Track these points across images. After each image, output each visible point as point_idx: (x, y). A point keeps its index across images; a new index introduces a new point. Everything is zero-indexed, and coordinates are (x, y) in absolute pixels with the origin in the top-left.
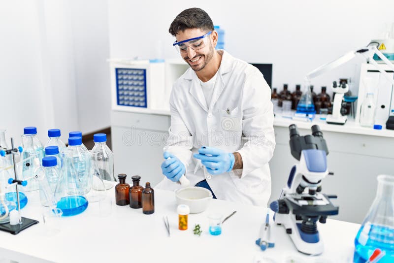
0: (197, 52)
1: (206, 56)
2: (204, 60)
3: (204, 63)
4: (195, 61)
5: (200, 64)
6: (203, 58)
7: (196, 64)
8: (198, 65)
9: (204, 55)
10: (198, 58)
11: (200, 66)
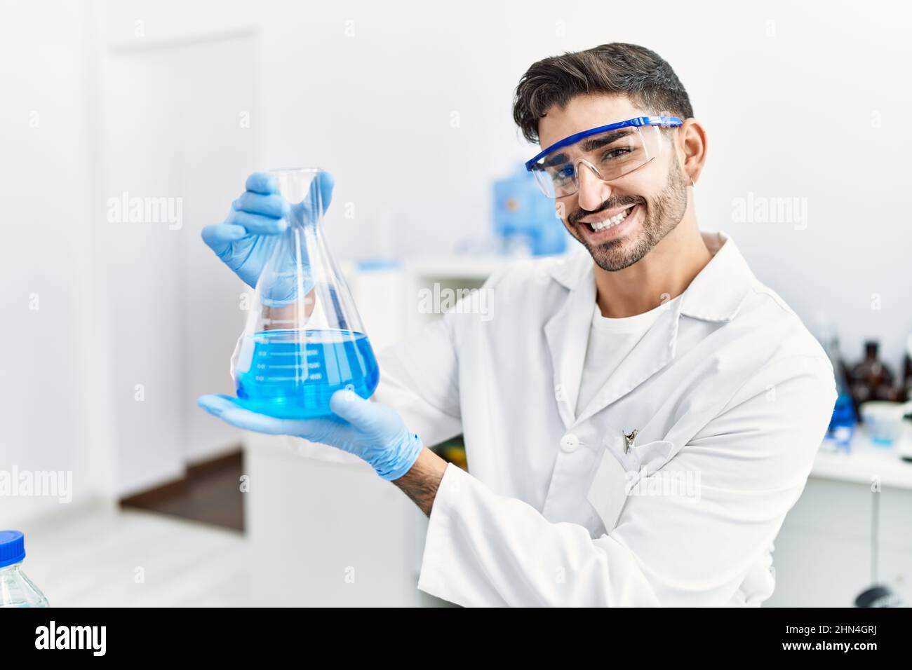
0: (613, 188)
1: (651, 206)
2: (647, 223)
3: (643, 237)
4: (607, 223)
5: (626, 238)
6: (639, 214)
7: (609, 238)
8: (616, 243)
9: (643, 203)
10: (617, 214)
11: (628, 248)
